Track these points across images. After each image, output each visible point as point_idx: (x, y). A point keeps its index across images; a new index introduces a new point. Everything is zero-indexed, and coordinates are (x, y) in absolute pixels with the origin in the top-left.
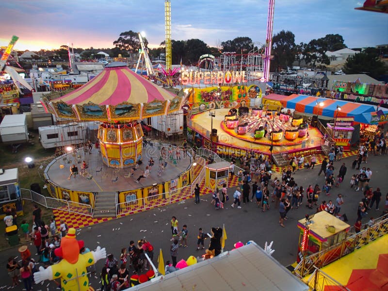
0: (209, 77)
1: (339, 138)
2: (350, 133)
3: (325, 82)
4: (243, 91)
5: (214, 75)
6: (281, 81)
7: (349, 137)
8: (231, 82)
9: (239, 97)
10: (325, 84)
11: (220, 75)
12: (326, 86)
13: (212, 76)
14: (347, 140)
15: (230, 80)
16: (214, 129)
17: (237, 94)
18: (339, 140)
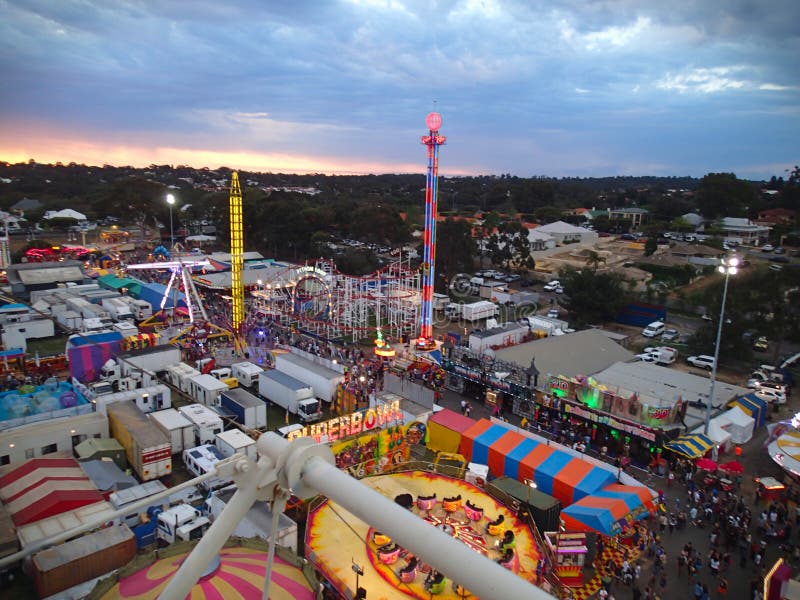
0: (337, 428)
1: (566, 564)
2: (581, 557)
3: (533, 377)
4: (396, 435)
5: (345, 422)
6: (456, 357)
7: (580, 563)
8: (375, 426)
9: (390, 447)
10: (532, 382)
11: (357, 419)
12: (536, 385)
13: (342, 424)
14: (578, 567)
15: (374, 421)
16: (361, 589)
17: (386, 444)
18: (565, 568)
